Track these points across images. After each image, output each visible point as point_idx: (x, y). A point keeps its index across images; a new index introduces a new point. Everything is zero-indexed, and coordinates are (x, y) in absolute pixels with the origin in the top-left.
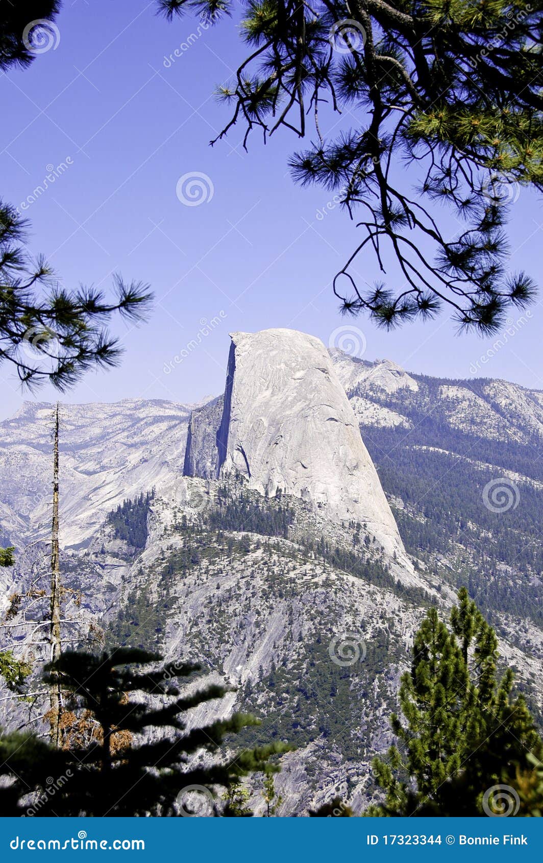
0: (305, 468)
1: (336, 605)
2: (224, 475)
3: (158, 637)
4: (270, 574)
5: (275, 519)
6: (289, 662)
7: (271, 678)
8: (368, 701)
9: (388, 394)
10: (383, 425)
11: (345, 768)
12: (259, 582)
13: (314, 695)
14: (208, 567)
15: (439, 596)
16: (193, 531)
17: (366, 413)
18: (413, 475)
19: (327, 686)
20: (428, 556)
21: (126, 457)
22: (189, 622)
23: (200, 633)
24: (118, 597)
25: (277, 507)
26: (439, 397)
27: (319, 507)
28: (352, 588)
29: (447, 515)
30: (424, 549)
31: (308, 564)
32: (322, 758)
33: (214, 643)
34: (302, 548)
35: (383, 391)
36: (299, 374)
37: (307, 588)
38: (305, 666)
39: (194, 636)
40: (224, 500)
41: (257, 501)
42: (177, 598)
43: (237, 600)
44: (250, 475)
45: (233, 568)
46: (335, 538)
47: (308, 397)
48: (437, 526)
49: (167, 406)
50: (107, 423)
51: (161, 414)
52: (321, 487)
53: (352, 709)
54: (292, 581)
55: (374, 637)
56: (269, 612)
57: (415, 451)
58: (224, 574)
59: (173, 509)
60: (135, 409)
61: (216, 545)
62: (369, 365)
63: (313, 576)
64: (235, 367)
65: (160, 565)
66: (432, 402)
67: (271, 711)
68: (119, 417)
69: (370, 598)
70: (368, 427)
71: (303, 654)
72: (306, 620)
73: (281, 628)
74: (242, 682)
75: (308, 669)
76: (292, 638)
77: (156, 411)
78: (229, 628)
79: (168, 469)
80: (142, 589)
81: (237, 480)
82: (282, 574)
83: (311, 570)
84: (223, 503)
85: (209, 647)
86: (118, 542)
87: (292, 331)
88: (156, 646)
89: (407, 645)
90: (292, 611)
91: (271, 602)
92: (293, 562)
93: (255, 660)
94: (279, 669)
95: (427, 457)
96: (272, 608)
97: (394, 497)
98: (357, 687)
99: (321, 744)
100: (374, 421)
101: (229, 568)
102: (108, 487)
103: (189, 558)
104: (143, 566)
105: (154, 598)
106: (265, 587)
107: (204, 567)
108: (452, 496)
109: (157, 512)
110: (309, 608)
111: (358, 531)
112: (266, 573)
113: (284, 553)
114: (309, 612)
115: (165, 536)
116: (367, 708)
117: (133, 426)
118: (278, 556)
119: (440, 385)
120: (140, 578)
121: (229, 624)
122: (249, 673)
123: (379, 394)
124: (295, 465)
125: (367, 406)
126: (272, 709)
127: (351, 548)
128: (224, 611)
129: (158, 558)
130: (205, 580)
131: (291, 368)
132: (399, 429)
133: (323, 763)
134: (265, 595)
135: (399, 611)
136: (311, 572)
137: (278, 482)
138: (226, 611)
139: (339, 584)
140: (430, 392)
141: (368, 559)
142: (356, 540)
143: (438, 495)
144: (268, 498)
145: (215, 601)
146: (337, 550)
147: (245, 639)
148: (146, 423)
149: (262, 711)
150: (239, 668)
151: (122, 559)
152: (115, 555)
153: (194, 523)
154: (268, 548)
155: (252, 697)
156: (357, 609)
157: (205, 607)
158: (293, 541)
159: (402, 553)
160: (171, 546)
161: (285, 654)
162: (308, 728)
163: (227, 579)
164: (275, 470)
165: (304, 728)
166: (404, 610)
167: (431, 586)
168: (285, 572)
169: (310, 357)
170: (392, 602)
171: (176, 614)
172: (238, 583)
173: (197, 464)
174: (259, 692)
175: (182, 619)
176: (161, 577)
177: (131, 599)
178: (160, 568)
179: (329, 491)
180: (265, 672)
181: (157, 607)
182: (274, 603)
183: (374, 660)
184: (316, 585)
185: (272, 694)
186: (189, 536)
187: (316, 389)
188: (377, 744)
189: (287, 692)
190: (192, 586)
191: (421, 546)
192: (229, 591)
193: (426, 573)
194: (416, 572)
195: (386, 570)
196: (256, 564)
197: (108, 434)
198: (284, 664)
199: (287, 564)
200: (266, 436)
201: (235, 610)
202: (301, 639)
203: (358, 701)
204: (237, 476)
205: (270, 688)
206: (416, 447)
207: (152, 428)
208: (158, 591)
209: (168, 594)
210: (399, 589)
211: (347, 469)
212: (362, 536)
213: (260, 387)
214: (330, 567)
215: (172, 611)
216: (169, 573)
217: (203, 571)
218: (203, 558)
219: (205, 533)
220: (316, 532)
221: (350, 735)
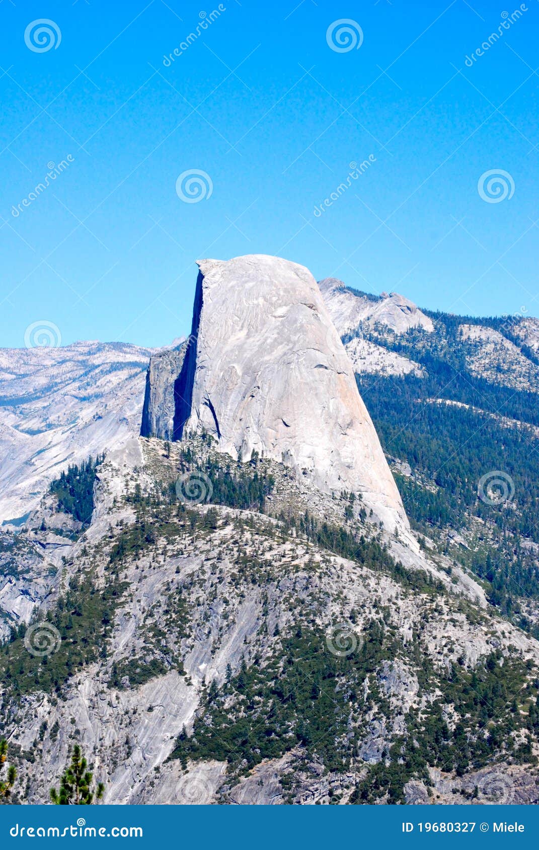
0: (287, 426)
1: (320, 592)
2: (188, 435)
3: (105, 629)
4: (242, 555)
5: (249, 489)
6: (263, 659)
7: (240, 678)
8: (356, 704)
9: (397, 336)
10: (390, 373)
11: (327, 780)
12: (227, 566)
13: (292, 697)
14: (165, 547)
15: (449, 579)
16: (148, 504)
17: (370, 359)
18: (424, 435)
19: (308, 688)
20: (439, 533)
21: (78, 412)
22: (143, 613)
23: (156, 626)
24: (58, 581)
25: (253, 474)
26: (458, 339)
27: (304, 473)
28: (340, 572)
29: (463, 482)
30: (434, 524)
31: (288, 543)
32: (300, 770)
33: (172, 638)
34: (281, 523)
35: (390, 331)
36: (281, 311)
37: (286, 572)
38: (281, 664)
39: (148, 629)
40: (187, 465)
41: (228, 467)
42: (128, 584)
43: (201, 587)
44: (219, 435)
45: (196, 548)
46: (323, 512)
47: (292, 340)
48: (450, 495)
49: (128, 350)
50: (54, 371)
51: (121, 359)
52: (306, 450)
53: (337, 714)
54: (268, 563)
55: (365, 629)
56: (239, 600)
57: (429, 406)
58: (185, 556)
59: (125, 476)
60: (89, 353)
61: (176, 520)
62: (373, 299)
63: (294, 558)
64: (202, 302)
65: (107, 544)
66: (450, 345)
67: (240, 717)
68: (69, 364)
69: (362, 584)
70: (371, 376)
71: (279, 650)
72: (284, 611)
73: (254, 620)
74: (207, 683)
75: (285, 668)
76: (266, 631)
77: (114, 357)
78: (191, 620)
79: (126, 428)
80: (87, 573)
81: (204, 441)
82: (255, 555)
83: (291, 550)
84: (185, 468)
85: (167, 642)
86: (62, 516)
87: (273, 257)
88: (103, 640)
89: (405, 639)
90: (267, 600)
91: (242, 589)
92: (270, 541)
93: (222, 657)
94: (250, 668)
95: (443, 413)
96: (243, 596)
97: (400, 461)
98: (344, 688)
99: (300, 754)
100: (379, 368)
101: (191, 548)
102: (54, 449)
103: (142, 536)
104: (88, 545)
105: (100, 583)
106: (235, 571)
107: (162, 546)
108: (470, 460)
109: (105, 480)
110: (288, 596)
111: (352, 503)
112: (236, 554)
113: (258, 530)
114: (288, 601)
115: (114, 509)
116: (355, 713)
117: (86, 374)
118: (252, 534)
119: (459, 324)
120: (83, 559)
121: (191, 615)
122: (215, 673)
123: (385, 335)
124: (274, 423)
125: (371, 350)
126: (242, 714)
127: (342, 523)
128: (185, 600)
129: (106, 536)
130: (162, 563)
131: (271, 304)
132: (409, 379)
133: (301, 775)
134: (235, 582)
135: (397, 598)
136: (291, 552)
137: (254, 443)
138: (188, 600)
139: (325, 567)
140: (447, 332)
141: (362, 537)
142: (349, 514)
143: (454, 459)
144: (242, 463)
145: (173, 587)
146: (325, 527)
147: (209, 632)
148: (102, 371)
149: (230, 716)
150: (202, 667)
151: (67, 536)
152: (59, 532)
153: (149, 494)
154: (240, 524)
155: (218, 701)
156: (346, 597)
157: (162, 595)
158: (270, 516)
159: (406, 529)
160: (122, 522)
161: (258, 651)
162: (284, 735)
163: (188, 561)
164: (250, 429)
165: (279, 736)
166: (402, 597)
167: (440, 568)
168: (260, 552)
169: (294, 290)
170: (388, 588)
171: (127, 602)
172: (202, 566)
173: (158, 421)
174: (226, 694)
175: (133, 608)
176: (109, 559)
177: (73, 585)
178: (107, 547)
179: (317, 454)
180: (233, 671)
181: (103, 594)
182: (246, 590)
183: (364, 656)
184: (297, 569)
185: (242, 697)
186: (144, 510)
187: (302, 329)
188: (365, 753)
189: (260, 694)
190: (146, 569)
191: (430, 520)
192: (191, 575)
193: (434, 553)
194: (422, 552)
195: (385, 550)
196: (224, 544)
197: (56, 384)
198: (257, 663)
199: (261, 543)
200: (240, 387)
201: (199, 598)
202: (277, 633)
203: (344, 705)
204: (204, 436)
205: (239, 690)
206: (430, 401)
207: (109, 377)
208: (105, 575)
209: (117, 579)
210: (399, 573)
211: (338, 426)
212: (356, 510)
213: (233, 326)
214: (315, 546)
215: (123, 599)
216: (118, 553)
217: (160, 551)
218: (160, 536)
219: (163, 506)
220: (300, 504)
221: (333, 744)
